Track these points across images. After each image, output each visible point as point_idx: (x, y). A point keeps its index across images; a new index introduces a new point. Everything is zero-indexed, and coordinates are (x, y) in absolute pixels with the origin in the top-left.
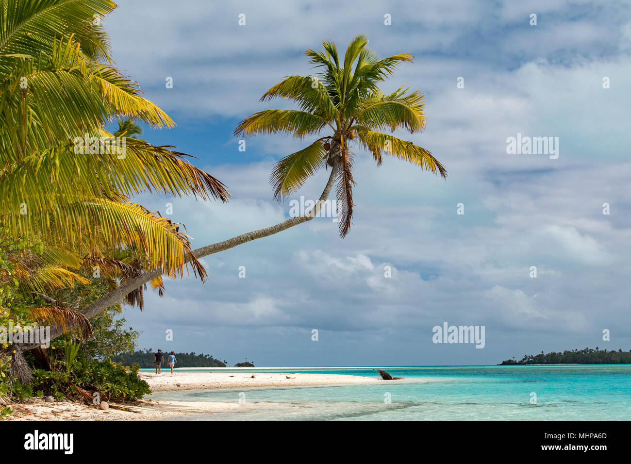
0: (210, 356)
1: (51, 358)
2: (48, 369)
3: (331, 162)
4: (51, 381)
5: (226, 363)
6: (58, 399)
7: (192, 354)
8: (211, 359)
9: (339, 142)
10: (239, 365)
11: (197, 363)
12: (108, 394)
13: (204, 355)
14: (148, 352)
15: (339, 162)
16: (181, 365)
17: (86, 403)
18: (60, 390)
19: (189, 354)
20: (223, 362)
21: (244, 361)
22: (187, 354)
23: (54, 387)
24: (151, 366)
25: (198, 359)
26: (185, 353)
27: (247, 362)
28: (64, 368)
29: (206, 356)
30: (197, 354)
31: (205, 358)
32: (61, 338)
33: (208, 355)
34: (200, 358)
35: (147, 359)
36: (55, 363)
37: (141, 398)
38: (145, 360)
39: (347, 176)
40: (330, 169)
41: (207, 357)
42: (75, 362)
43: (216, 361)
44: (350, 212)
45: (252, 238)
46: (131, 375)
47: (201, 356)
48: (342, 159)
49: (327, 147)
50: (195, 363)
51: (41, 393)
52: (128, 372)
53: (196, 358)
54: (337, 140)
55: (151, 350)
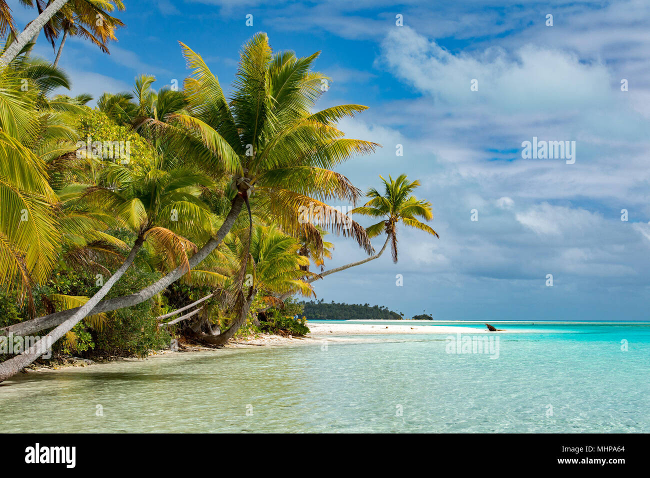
0: (385, 308)
1: (267, 317)
2: (266, 321)
3: (387, 232)
4: (268, 326)
5: (403, 315)
6: (271, 334)
7: (366, 305)
8: (386, 311)
9: (391, 223)
10: (416, 318)
11: (371, 315)
12: (291, 332)
13: (379, 307)
14: (320, 303)
15: (391, 232)
16: (354, 317)
17: (282, 336)
18: (271, 330)
19: (363, 305)
20: (400, 314)
21: (422, 314)
22: (361, 305)
23: (269, 329)
24: (323, 317)
25: (372, 310)
26: (359, 305)
27: (426, 314)
28: (273, 321)
29: (381, 307)
30: (371, 306)
31: (380, 310)
32: (272, 308)
33: (383, 307)
34: (374, 310)
35: (318, 310)
36: (269, 319)
37: (305, 334)
38: (317, 311)
39: (394, 239)
40: (387, 235)
41: (382, 309)
42: (277, 318)
43: (392, 313)
44: (396, 254)
45: (353, 266)
46: (301, 324)
47: (376, 307)
48: (392, 231)
49: (386, 224)
50: (369, 315)
51: (264, 331)
52: (300, 323)
53: (370, 310)
54: (390, 222)
55: (322, 300)
